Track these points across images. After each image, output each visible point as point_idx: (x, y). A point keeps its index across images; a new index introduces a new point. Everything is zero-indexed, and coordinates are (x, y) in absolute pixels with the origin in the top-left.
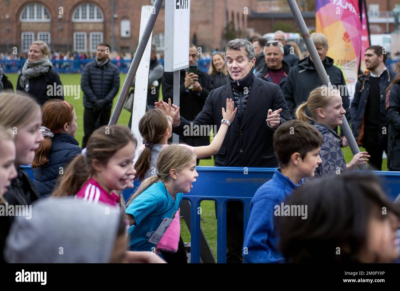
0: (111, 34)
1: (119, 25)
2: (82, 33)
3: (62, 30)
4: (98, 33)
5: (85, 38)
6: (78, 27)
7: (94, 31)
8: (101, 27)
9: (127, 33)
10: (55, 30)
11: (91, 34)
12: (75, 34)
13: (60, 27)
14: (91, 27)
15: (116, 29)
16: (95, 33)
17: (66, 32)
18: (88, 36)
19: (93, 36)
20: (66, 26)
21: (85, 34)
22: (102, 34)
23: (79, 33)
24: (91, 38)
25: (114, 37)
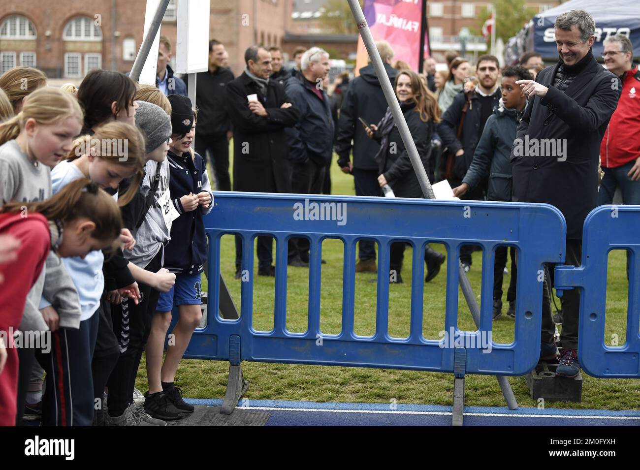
0: (110, 56)
1: (121, 45)
2: (75, 55)
3: (50, 50)
4: (95, 55)
5: (80, 60)
6: (70, 47)
7: (90, 51)
8: (99, 47)
9: (131, 55)
10: (42, 50)
11: (87, 56)
12: (66, 56)
13: (48, 47)
14: (86, 47)
15: (118, 50)
16: (92, 55)
17: (55, 53)
18: (83, 58)
19: (89, 58)
20: (55, 46)
21: (79, 56)
22: (100, 57)
23: (71, 55)
24: (86, 60)
25: (115, 60)
